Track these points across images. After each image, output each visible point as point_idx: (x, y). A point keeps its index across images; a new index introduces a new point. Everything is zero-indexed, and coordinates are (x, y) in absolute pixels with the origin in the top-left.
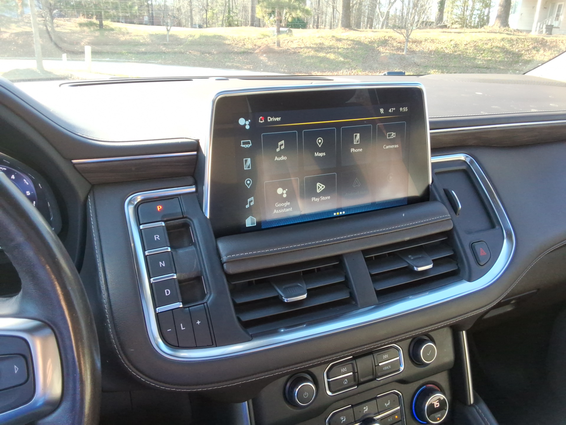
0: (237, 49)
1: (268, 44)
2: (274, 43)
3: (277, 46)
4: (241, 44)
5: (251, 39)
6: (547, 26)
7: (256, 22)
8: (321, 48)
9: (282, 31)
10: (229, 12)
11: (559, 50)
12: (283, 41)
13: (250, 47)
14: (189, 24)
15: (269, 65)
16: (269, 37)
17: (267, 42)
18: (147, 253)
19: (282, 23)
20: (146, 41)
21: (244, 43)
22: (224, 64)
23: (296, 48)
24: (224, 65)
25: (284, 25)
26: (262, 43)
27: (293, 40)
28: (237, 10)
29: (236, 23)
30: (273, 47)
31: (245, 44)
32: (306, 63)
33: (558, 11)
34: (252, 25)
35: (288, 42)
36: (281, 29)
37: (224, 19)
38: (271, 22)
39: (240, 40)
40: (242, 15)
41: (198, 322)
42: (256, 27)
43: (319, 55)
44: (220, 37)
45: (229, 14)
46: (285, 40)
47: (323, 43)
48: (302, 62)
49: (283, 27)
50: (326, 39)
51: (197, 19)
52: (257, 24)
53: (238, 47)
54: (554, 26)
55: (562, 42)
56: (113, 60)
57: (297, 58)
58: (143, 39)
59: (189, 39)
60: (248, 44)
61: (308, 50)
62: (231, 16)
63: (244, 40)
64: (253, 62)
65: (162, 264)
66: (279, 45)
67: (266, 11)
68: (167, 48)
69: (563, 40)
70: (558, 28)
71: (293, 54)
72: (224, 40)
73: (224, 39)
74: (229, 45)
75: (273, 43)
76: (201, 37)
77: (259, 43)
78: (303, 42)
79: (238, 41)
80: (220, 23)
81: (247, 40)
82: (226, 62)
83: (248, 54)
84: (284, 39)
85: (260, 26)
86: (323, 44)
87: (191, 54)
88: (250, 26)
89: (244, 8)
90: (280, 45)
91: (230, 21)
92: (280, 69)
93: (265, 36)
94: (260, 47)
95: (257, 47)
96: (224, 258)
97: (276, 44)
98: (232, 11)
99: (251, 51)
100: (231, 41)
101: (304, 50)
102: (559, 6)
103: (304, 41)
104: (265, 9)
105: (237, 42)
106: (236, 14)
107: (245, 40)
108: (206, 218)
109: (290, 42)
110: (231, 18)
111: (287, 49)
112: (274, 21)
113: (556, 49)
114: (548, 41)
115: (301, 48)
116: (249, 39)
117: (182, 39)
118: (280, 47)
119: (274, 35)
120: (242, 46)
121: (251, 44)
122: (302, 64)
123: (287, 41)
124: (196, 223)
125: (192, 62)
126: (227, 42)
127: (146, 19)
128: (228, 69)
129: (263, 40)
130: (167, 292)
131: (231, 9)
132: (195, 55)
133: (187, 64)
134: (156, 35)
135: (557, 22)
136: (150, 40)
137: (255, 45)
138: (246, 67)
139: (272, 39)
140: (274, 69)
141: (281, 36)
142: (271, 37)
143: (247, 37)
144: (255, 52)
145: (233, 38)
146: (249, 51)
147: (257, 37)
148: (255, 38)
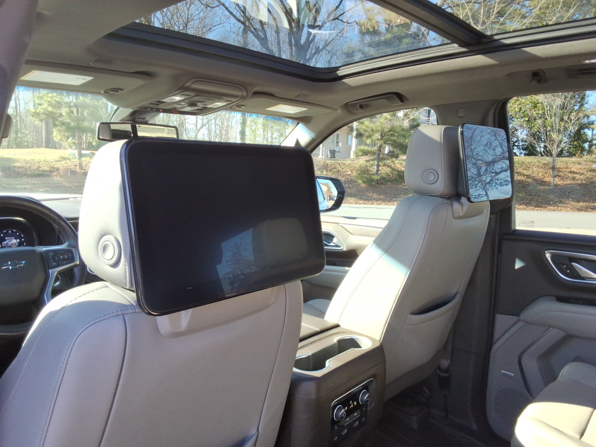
0: (31, 172)
1: (69, 166)
2: (76, 166)
3: (79, 168)
4: (35, 167)
5: (47, 162)
6: (330, 151)
7: (52, 143)
9: (84, 154)
10: (17, 133)
11: (337, 171)
12: (86, 164)
13: (46, 168)
16: (70, 160)
17: (66, 164)
19: (83, 145)
21: (39, 165)
25: (84, 147)
26: (61, 166)
28: (27, 130)
29: (26, 144)
30: (75, 169)
31: (40, 167)
33: (337, 139)
34: (47, 146)
36: (83, 152)
38: (69, 144)
39: (34, 163)
40: (33, 136)
42: (51, 148)
44: (9, 160)
45: (16, 135)
49: (83, 149)
52: (52, 145)
53: (32, 170)
54: (336, 151)
55: (339, 165)
64: (51, 185)
66: (81, 167)
67: (64, 134)
69: (340, 163)
70: (339, 152)
72: (14, 163)
73: (14, 161)
74: (20, 167)
77: (57, 166)
79: (31, 164)
81: (43, 162)
83: (44, 176)
84: (87, 162)
85: (56, 148)
88: (44, 148)
89: (35, 128)
90: (83, 168)
91: (18, 142)
93: (65, 159)
94: (59, 169)
95: (55, 170)
97: (78, 167)
98: (20, 132)
99: (48, 173)
100: (24, 164)
102: (337, 134)
104: (63, 133)
105: (31, 165)
106: (25, 135)
107: (41, 163)
112: (72, 143)
113: (335, 170)
114: (329, 164)
116: (45, 162)
119: (75, 158)
120: (37, 169)
126: (18, 164)
129: (63, 162)
131: (19, 129)
135: (338, 147)
137: (53, 168)
138: (42, 190)
139: (73, 162)
140: (77, 190)
141: (83, 159)
142: (72, 160)
143: (42, 160)
144: (53, 175)
145: (25, 161)
146: (45, 173)
147: (55, 160)
148: (52, 161)
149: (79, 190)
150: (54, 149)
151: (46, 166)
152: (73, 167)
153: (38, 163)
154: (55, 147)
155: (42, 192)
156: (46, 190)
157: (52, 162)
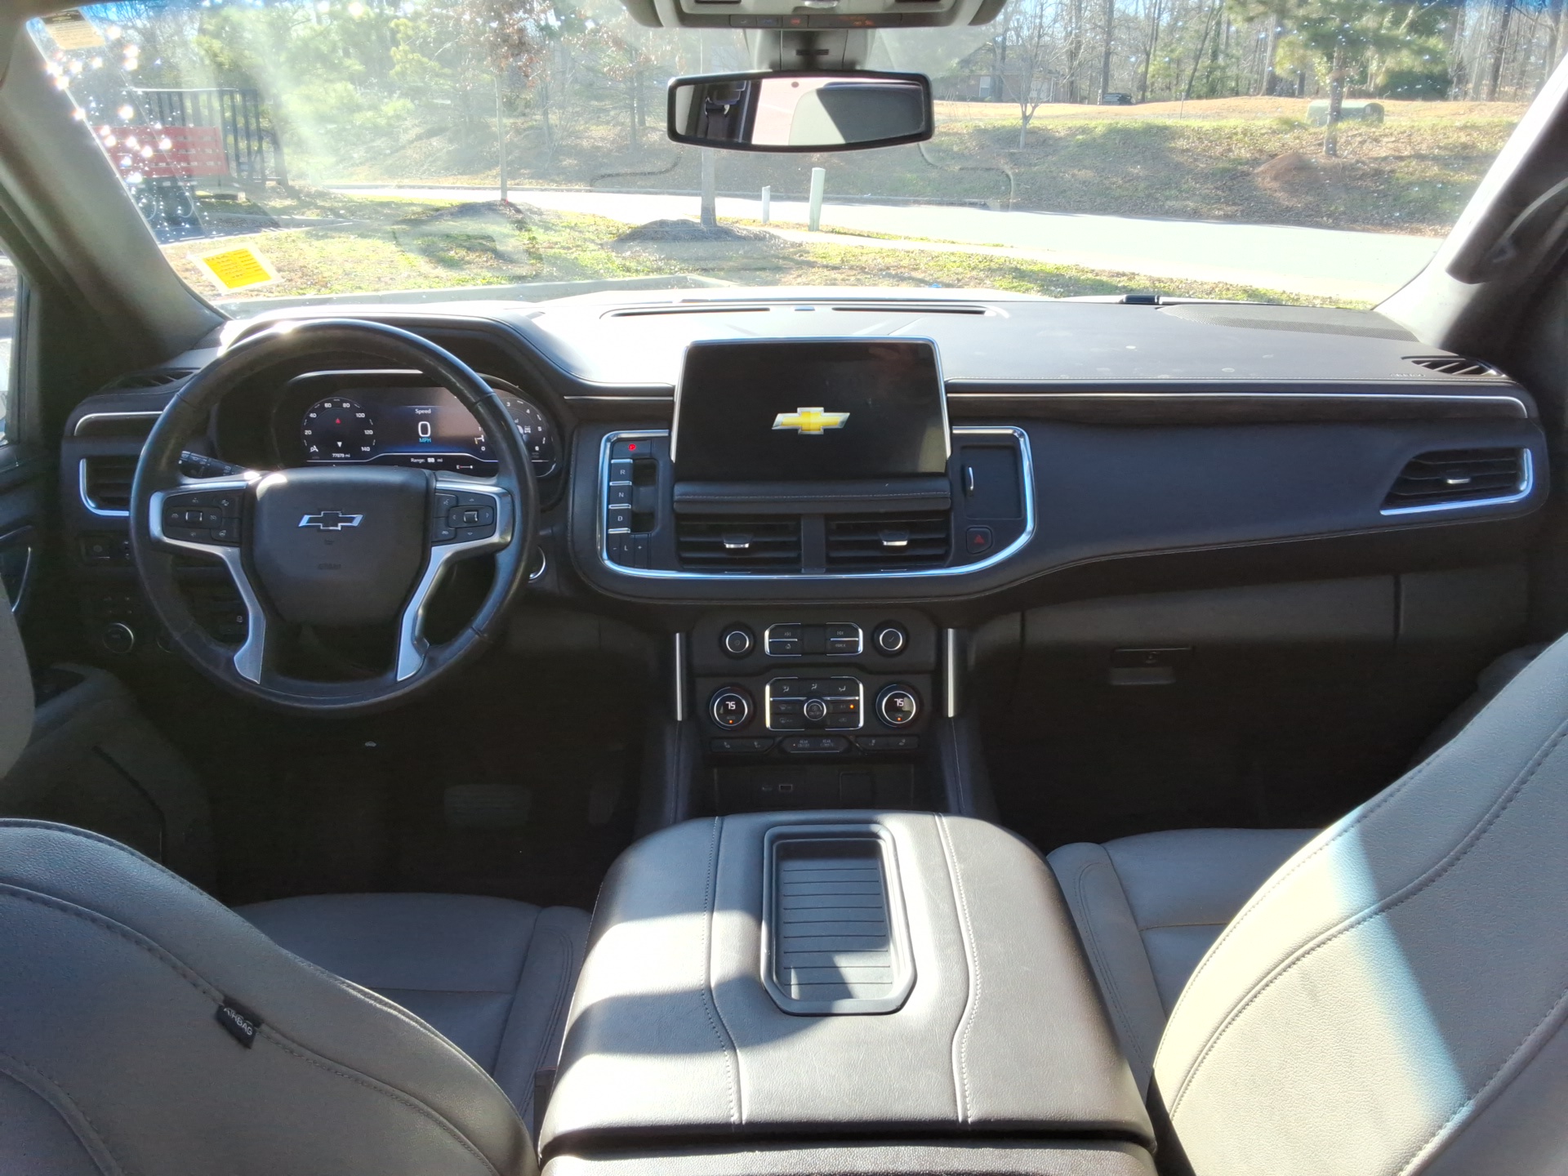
0: (1207, 164)
1: (1302, 148)
2: (1320, 145)
3: (1327, 152)
4: (1219, 149)
5: (1251, 135)
8: (1465, 158)
9: (1346, 109)
10: (1215, 56)
12: (1349, 140)
13: (1245, 154)
14: (1100, 91)
15: (1291, 208)
16: (1308, 130)
17: (1298, 141)
18: (611, 484)
20: (966, 148)
21: (1228, 145)
22: (1161, 203)
23: (1385, 159)
24: (1162, 206)
26: (1283, 146)
27: (1381, 136)
28: (1239, 48)
29: (1233, 85)
30: (1314, 156)
31: (1230, 150)
32: (1410, 202)
34: (1271, 90)
35: (1365, 141)
36: (1348, 104)
37: (1197, 74)
39: (1220, 138)
41: (640, 547)
43: (1455, 178)
44: (1164, 131)
45: (1212, 61)
46: (1355, 136)
47: (1474, 143)
48: (1395, 200)
49: (1347, 95)
50: (1487, 134)
51: (1122, 78)
52: (1286, 87)
53: (1211, 157)
56: (880, 197)
57: (1383, 187)
58: (961, 143)
59: (1078, 140)
60: (1240, 148)
61: (1422, 163)
62: (1219, 67)
63: (1230, 138)
64: (1247, 199)
65: (621, 495)
66: (1333, 152)
68: (1015, 165)
71: (1373, 176)
72: (1173, 138)
73: (1176, 135)
74: (1184, 151)
75: (1315, 145)
76: (1113, 131)
77: (1273, 145)
78: (1410, 142)
79: (1211, 142)
80: (1184, 86)
81: (1240, 136)
82: (1167, 199)
83: (1234, 175)
84: (1352, 134)
85: (1292, 95)
86: (1473, 146)
87: (1075, 180)
88: (1263, 95)
90: (1336, 151)
91: (1213, 80)
92: (1325, 219)
93: (1294, 125)
94: (1276, 155)
95: (1264, 157)
96: (676, 498)
97: (1324, 149)
98: (1224, 52)
99: (1245, 168)
100: (1193, 142)
101: (1410, 163)
103: (1416, 138)
105: (1209, 144)
106: (1234, 60)
107: (1235, 138)
108: (672, 461)
109: (1369, 140)
110: (1218, 73)
111: (1358, 162)
115: (1401, 158)
116: (1245, 135)
117: (1060, 138)
118: (1335, 155)
119: (1322, 123)
120: (1222, 155)
121: (1248, 149)
122: (1395, 205)
123: (1359, 139)
124: (661, 464)
125: (1074, 201)
126: (1182, 143)
127: (986, 83)
128: (1171, 217)
129: (1288, 138)
130: (620, 518)
131: (1222, 47)
132: (1084, 182)
133: (1061, 206)
134: (996, 130)
136: (977, 145)
137: (1261, 151)
138: (1221, 213)
139: (1315, 133)
140: (1307, 216)
141: (1341, 125)
142: (1312, 130)
143: (1239, 130)
144: (1256, 171)
145: (1199, 134)
146: (1239, 167)
147: (1271, 128)
148: (1263, 131)
149: (1310, 216)
150: (1286, 96)
151: (1244, 146)
152: (1313, 148)
153: (1228, 138)
154: (1291, 91)
155: (1218, 218)
156: (1230, 213)
157: (1263, 134)
